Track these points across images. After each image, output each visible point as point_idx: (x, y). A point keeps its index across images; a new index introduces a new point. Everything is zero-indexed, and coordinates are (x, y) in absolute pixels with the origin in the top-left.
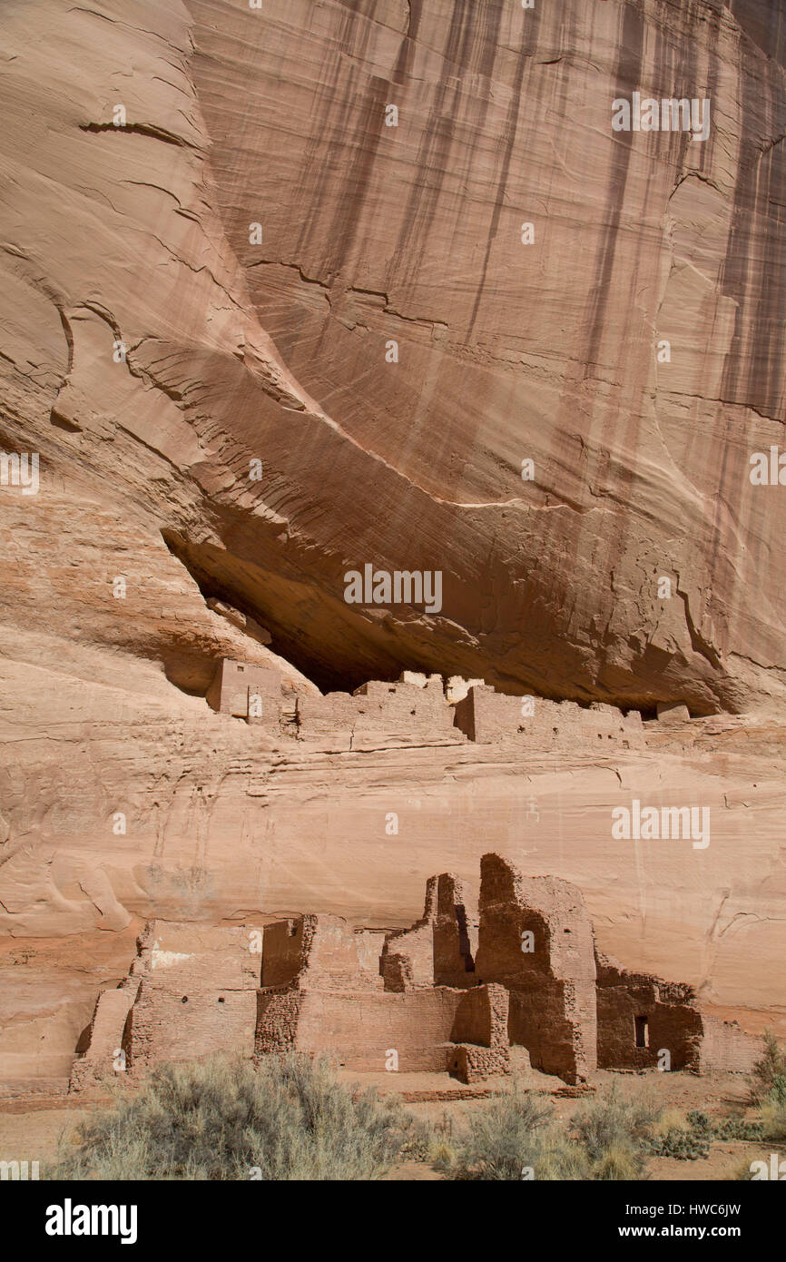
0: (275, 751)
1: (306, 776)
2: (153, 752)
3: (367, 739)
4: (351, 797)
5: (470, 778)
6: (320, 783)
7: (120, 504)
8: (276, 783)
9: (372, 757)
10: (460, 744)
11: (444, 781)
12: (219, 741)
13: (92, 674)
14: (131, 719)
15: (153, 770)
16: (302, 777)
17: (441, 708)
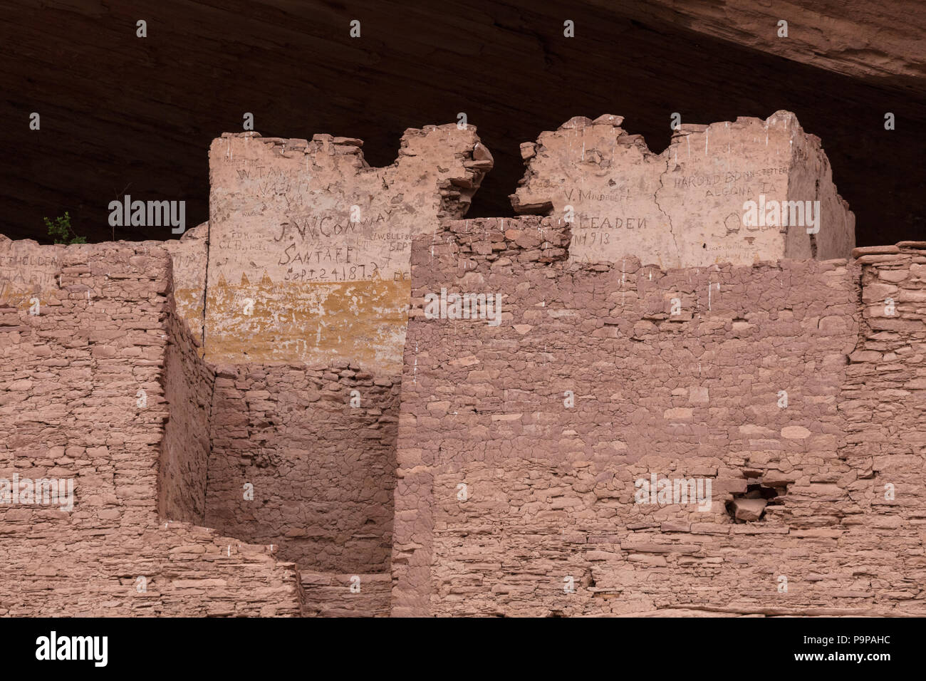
17: (141, 425)
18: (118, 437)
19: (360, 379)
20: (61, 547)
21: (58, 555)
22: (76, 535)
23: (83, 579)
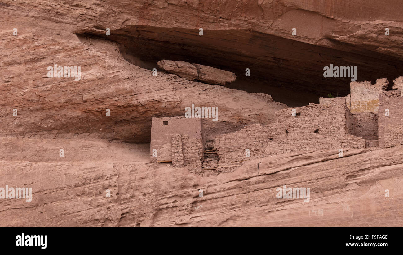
0: (195, 186)
1: (221, 203)
2: (94, 204)
3: (270, 163)
4: (260, 214)
5: (372, 181)
6: (233, 206)
7: (32, 25)
8: (199, 211)
9: (277, 177)
10: (361, 153)
11: (349, 188)
12: (147, 186)
13: (39, 156)
14: (73, 182)
15: (98, 217)
16: (218, 203)
17: (343, 122)
18: (340, 124)
19: (372, 114)
20: (333, 139)
21: (332, 140)
22: (335, 137)
23: (336, 143)
